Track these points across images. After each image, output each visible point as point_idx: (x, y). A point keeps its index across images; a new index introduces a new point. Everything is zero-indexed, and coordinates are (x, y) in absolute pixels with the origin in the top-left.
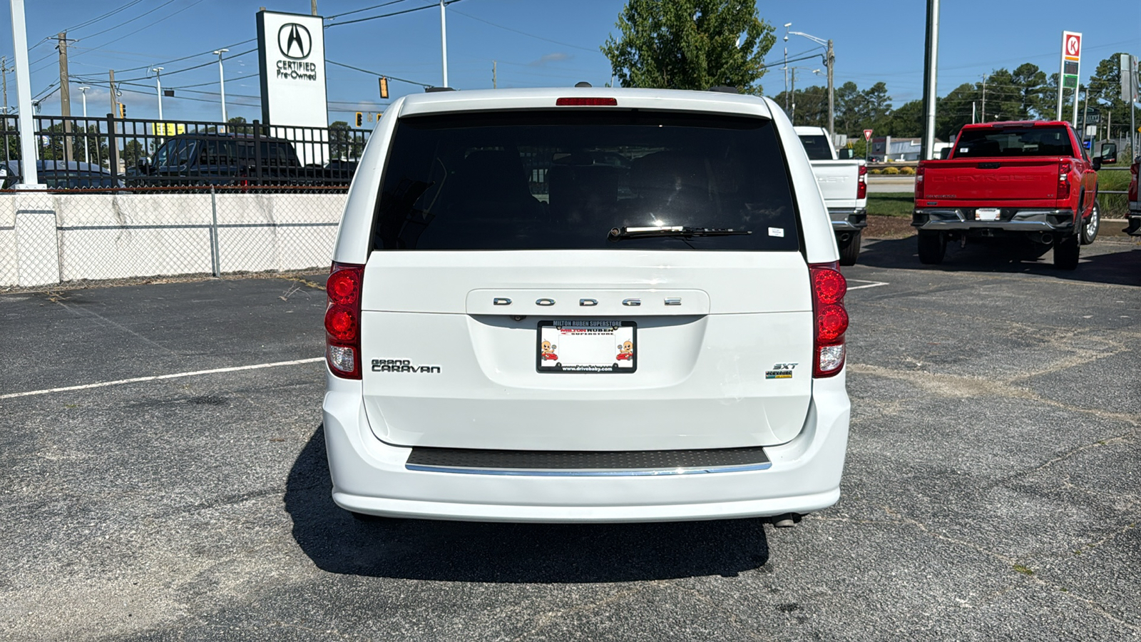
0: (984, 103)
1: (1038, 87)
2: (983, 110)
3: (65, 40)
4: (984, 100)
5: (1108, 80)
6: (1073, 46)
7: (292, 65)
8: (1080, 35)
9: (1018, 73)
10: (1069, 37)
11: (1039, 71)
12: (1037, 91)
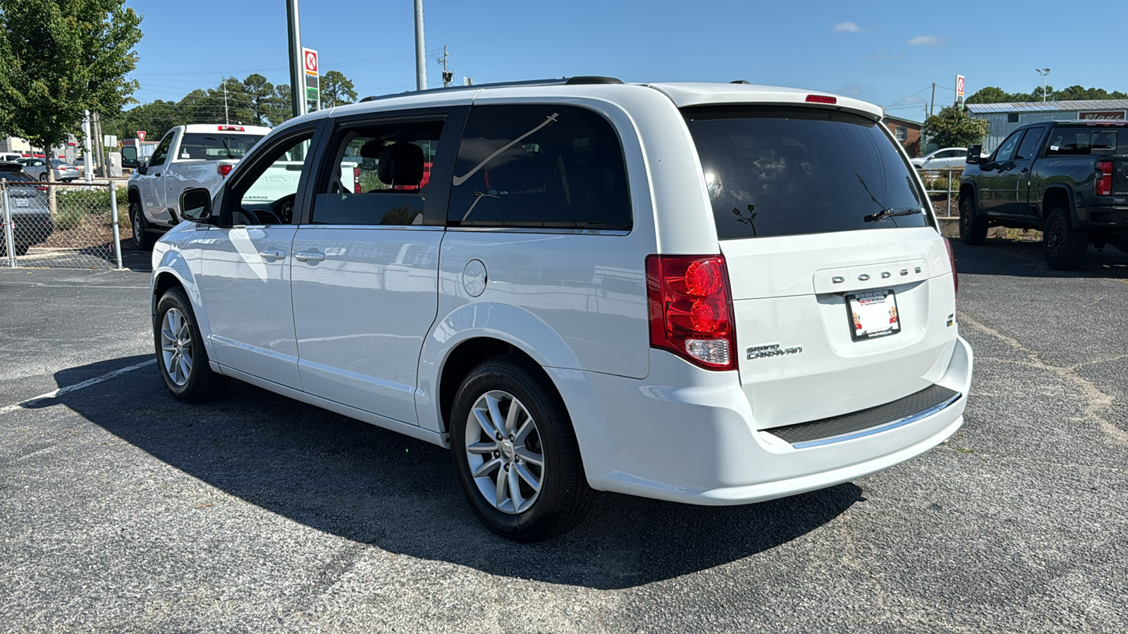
0: (227, 109)
1: (268, 97)
2: (227, 116)
4: (226, 106)
5: (327, 95)
6: (311, 62)
8: (316, 52)
9: (248, 82)
10: (307, 53)
11: (267, 82)
12: (267, 101)
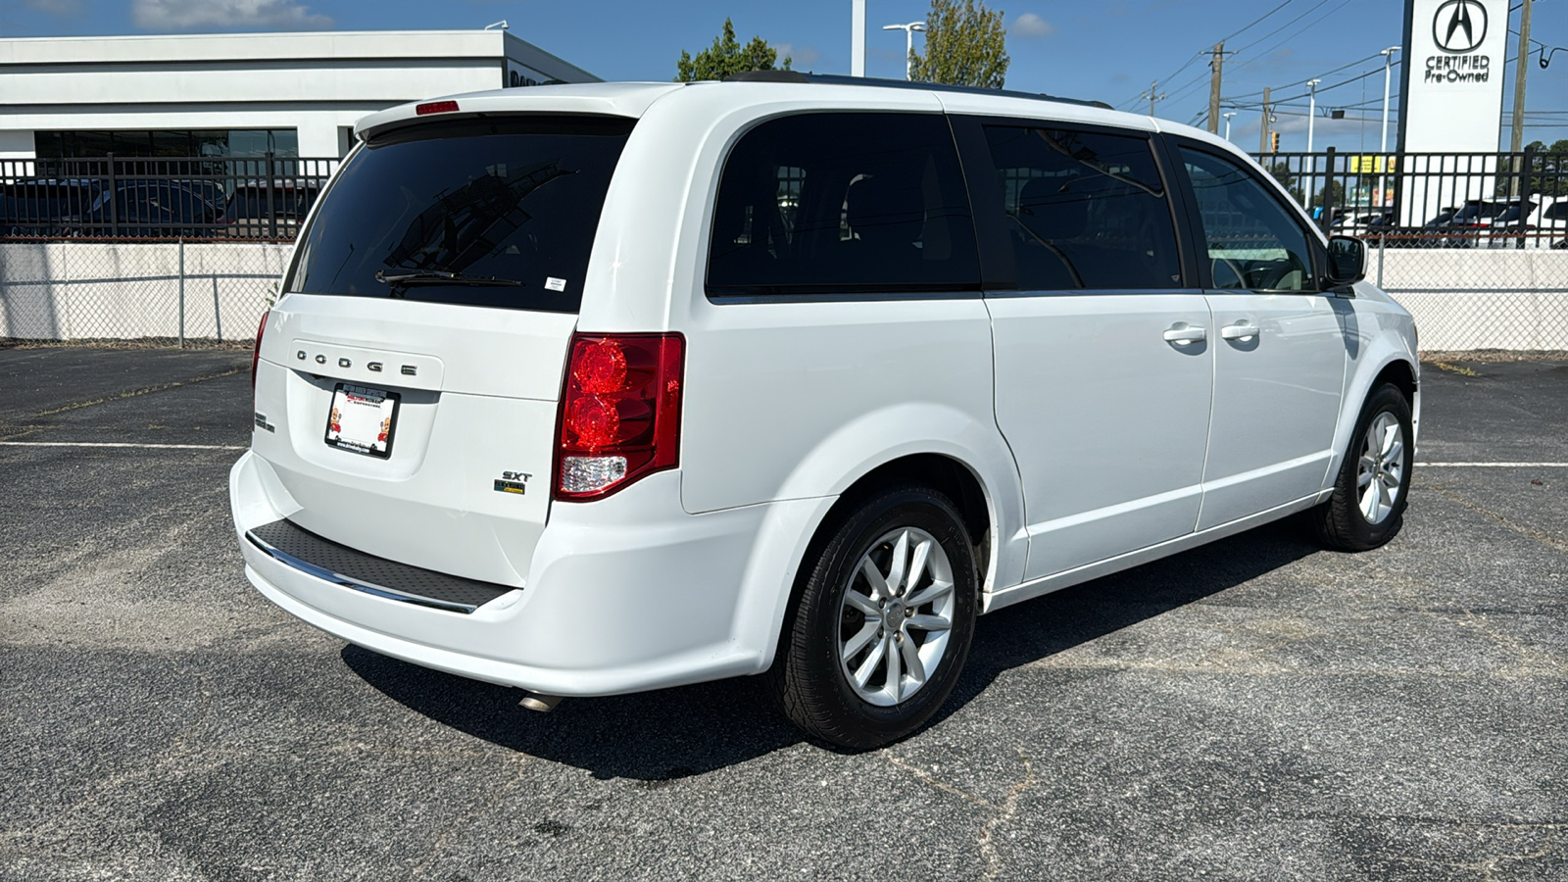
3: (1221, 53)
7: (1452, 62)
